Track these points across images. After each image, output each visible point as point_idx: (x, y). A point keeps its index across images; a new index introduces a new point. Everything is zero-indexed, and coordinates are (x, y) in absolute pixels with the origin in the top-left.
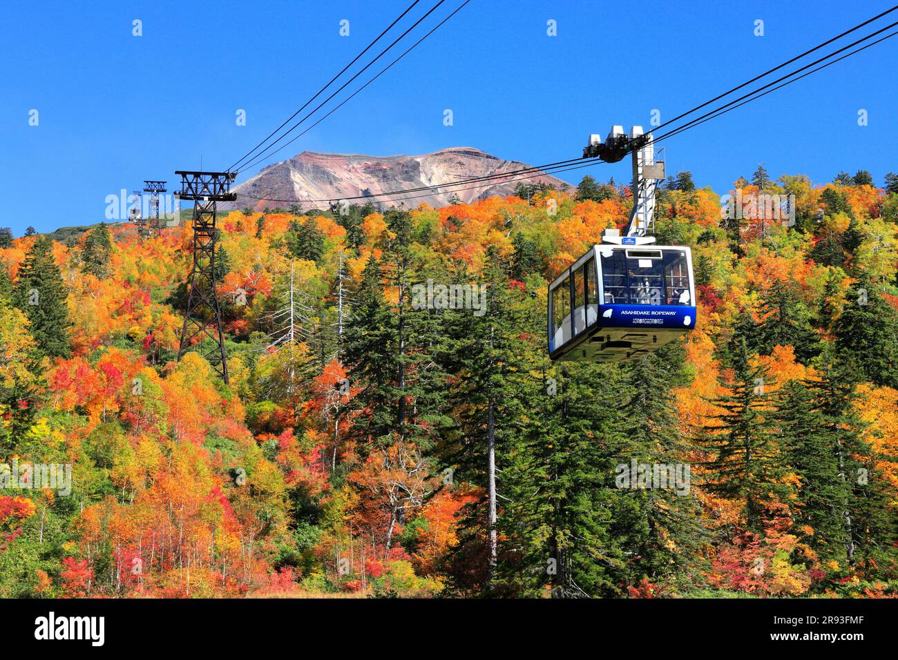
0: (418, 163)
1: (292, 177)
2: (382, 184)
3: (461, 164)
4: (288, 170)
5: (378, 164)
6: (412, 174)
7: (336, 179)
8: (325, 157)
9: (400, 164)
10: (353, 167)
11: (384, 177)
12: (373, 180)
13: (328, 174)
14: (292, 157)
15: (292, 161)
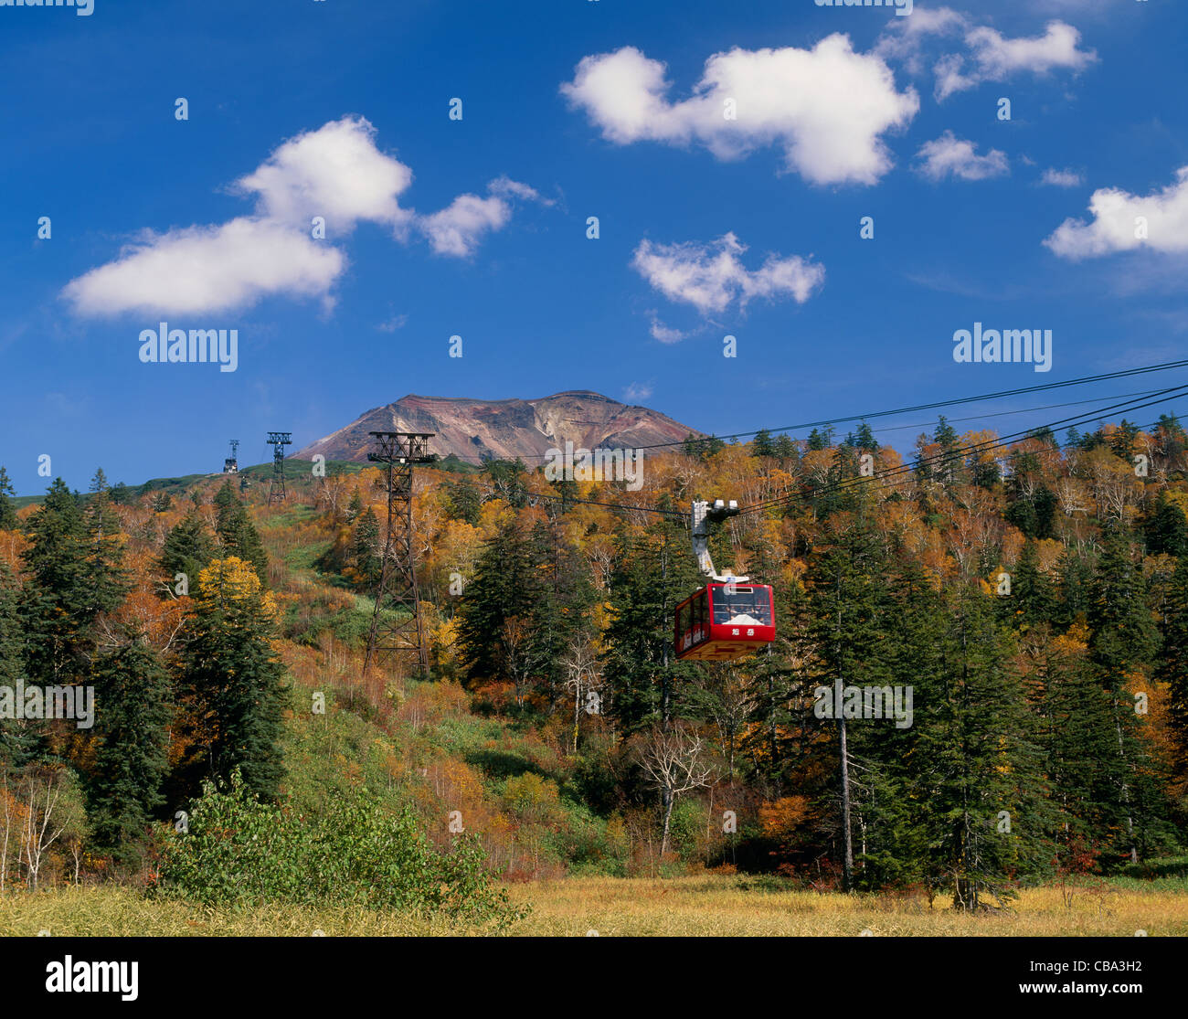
0: (532, 408)
1: (395, 423)
2: (493, 430)
3: (578, 408)
4: (391, 416)
5: (488, 409)
6: (525, 419)
7: (442, 425)
8: (430, 401)
9: (511, 408)
10: (461, 413)
11: (495, 422)
12: (483, 426)
13: (433, 419)
14: (394, 401)
15: (394, 405)
